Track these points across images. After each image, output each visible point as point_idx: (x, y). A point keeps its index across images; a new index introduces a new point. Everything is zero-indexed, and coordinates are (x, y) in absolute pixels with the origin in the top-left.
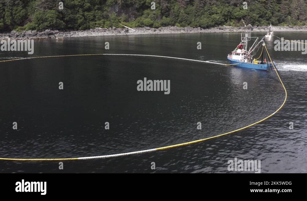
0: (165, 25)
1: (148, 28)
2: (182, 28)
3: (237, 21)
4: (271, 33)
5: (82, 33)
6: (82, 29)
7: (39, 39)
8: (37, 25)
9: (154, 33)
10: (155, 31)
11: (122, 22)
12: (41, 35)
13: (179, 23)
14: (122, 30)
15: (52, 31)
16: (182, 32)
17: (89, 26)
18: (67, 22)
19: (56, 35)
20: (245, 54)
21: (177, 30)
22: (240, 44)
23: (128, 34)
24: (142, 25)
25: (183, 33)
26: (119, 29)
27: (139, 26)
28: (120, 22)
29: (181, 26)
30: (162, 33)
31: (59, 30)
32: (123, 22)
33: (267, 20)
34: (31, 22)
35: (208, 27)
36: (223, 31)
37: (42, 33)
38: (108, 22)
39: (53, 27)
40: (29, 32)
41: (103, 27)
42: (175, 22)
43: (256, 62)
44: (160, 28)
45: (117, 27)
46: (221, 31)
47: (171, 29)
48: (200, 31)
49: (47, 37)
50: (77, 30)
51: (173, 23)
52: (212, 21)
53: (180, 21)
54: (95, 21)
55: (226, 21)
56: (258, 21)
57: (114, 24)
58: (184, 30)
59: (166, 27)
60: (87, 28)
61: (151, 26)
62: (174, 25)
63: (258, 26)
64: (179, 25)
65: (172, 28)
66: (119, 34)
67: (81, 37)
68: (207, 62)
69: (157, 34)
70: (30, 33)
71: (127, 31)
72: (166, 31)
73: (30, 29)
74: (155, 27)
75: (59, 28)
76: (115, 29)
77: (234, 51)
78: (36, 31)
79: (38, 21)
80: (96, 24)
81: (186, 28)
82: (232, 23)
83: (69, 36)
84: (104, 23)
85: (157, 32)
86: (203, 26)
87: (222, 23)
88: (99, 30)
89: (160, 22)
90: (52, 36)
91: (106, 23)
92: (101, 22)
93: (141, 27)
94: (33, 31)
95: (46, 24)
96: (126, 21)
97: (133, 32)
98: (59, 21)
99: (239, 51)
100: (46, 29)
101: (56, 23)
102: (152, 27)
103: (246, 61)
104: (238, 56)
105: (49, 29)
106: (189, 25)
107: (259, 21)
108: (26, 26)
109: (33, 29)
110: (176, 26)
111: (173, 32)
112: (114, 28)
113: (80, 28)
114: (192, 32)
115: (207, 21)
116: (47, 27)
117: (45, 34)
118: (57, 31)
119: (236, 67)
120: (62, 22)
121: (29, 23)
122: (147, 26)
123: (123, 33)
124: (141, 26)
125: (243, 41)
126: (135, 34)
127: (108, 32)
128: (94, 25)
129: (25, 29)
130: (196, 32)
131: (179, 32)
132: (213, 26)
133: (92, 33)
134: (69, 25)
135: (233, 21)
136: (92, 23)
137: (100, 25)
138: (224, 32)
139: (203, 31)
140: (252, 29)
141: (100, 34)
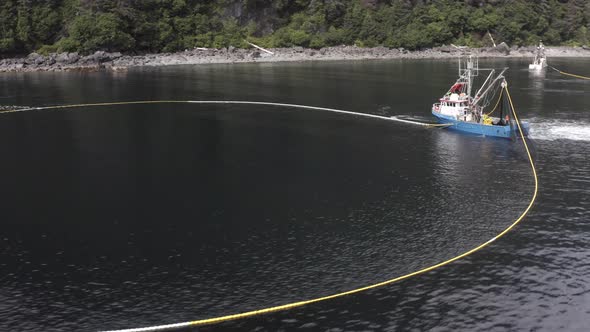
0: (334, 43)
1: (300, 48)
2: (368, 49)
3: (477, 36)
4: (542, 60)
5: (168, 57)
6: (168, 51)
7: (80, 69)
8: (78, 43)
9: (311, 58)
10: (312, 54)
11: (249, 37)
12: (85, 62)
13: (362, 40)
14: (248, 52)
15: (108, 55)
16: (367, 56)
17: (183, 44)
18: (138, 36)
19: (116, 62)
20: (466, 104)
21: (357, 52)
22: (456, 84)
23: (258, 60)
24: (289, 44)
25: (367, 60)
26: (242, 50)
27: (282, 45)
28: (245, 37)
29: (366, 45)
30: (326, 58)
31: (122, 52)
32: (251, 35)
33: (539, 34)
34: (67, 36)
35: (419, 47)
36: (449, 55)
37: (89, 57)
38: (221, 37)
39: (110, 46)
40: (64, 56)
41: (210, 47)
42: (354, 38)
43: (487, 120)
44: (323, 50)
45: (238, 47)
46: (445, 55)
47: (346, 52)
48: (402, 55)
49: (96, 66)
50: (159, 52)
51: (350, 38)
52: (428, 36)
53: (363, 35)
54: (196, 35)
55: (456, 36)
56: (520, 35)
57: (233, 42)
58: (371, 52)
59: (336, 48)
60: (177, 49)
61: (305, 44)
62: (350, 43)
63: (520, 46)
64: (362, 44)
65: (348, 48)
66: (239, 61)
67: (164, 66)
68: (393, 118)
69: (317, 61)
70: (66, 58)
71: (257, 55)
72: (335, 55)
73: (65, 50)
74: (312, 48)
75: (122, 48)
76: (233, 51)
77: (445, 97)
78: (76, 53)
79: (82, 34)
80: (196, 40)
81: (374, 49)
82: (467, 40)
83: (141, 63)
84: (212, 39)
85: (318, 56)
86: (408, 45)
87: (447, 40)
88: (201, 53)
89: (323, 37)
90: (107, 65)
91: (216, 37)
92: (206, 36)
93: (286, 47)
94: (71, 54)
95: (96, 40)
96: (257, 34)
97: (269, 56)
98: (122, 35)
99: (454, 97)
100: (97, 50)
101: (116, 38)
102: (307, 47)
103: (469, 118)
104: (452, 107)
105: (100, 50)
106: (381, 42)
107: (523, 37)
108: (58, 44)
109: (71, 50)
110: (355, 46)
111: (348, 57)
112: (231, 48)
113: (165, 48)
114: (387, 57)
115: (418, 36)
116: (99, 47)
117: (93, 59)
118: (119, 54)
119: (447, 129)
120: (129, 36)
121: (63, 38)
122: (298, 45)
123: (248, 58)
124: (285, 44)
125: (463, 77)
126: (272, 60)
127: (219, 56)
128: (193, 43)
129: (55, 50)
130: (395, 57)
131: (360, 57)
132: (430, 46)
133: (188, 58)
134: (143, 43)
135: (471, 36)
136: (188, 38)
137: (203, 43)
138: (450, 58)
139: (410, 55)
140: (508, 53)
141: (203, 60)
